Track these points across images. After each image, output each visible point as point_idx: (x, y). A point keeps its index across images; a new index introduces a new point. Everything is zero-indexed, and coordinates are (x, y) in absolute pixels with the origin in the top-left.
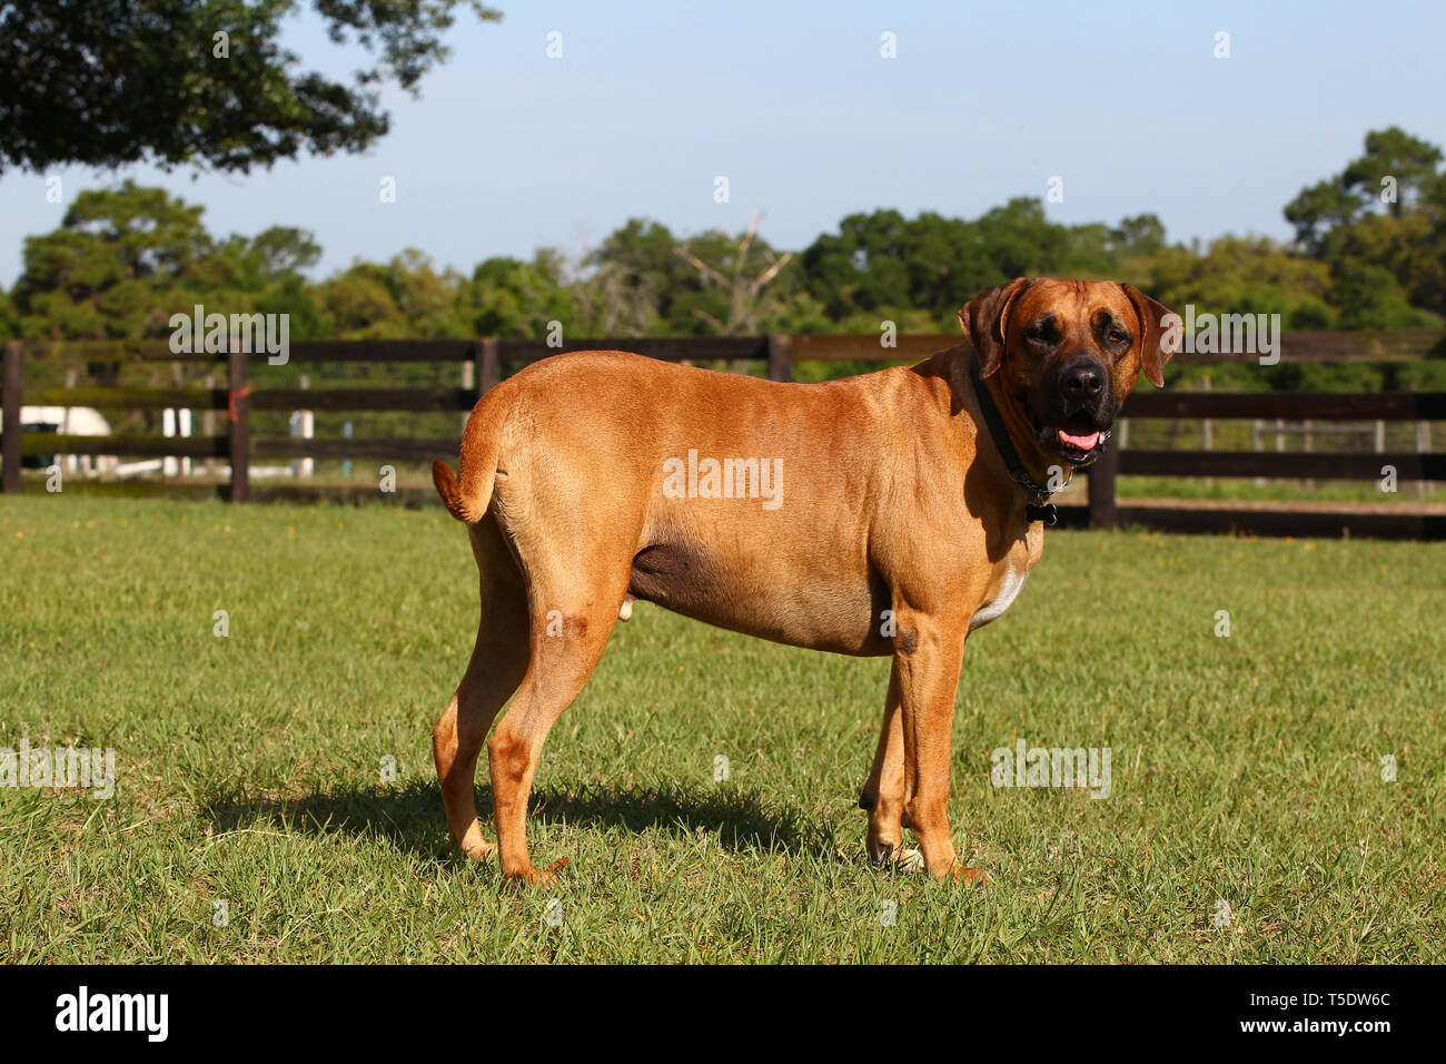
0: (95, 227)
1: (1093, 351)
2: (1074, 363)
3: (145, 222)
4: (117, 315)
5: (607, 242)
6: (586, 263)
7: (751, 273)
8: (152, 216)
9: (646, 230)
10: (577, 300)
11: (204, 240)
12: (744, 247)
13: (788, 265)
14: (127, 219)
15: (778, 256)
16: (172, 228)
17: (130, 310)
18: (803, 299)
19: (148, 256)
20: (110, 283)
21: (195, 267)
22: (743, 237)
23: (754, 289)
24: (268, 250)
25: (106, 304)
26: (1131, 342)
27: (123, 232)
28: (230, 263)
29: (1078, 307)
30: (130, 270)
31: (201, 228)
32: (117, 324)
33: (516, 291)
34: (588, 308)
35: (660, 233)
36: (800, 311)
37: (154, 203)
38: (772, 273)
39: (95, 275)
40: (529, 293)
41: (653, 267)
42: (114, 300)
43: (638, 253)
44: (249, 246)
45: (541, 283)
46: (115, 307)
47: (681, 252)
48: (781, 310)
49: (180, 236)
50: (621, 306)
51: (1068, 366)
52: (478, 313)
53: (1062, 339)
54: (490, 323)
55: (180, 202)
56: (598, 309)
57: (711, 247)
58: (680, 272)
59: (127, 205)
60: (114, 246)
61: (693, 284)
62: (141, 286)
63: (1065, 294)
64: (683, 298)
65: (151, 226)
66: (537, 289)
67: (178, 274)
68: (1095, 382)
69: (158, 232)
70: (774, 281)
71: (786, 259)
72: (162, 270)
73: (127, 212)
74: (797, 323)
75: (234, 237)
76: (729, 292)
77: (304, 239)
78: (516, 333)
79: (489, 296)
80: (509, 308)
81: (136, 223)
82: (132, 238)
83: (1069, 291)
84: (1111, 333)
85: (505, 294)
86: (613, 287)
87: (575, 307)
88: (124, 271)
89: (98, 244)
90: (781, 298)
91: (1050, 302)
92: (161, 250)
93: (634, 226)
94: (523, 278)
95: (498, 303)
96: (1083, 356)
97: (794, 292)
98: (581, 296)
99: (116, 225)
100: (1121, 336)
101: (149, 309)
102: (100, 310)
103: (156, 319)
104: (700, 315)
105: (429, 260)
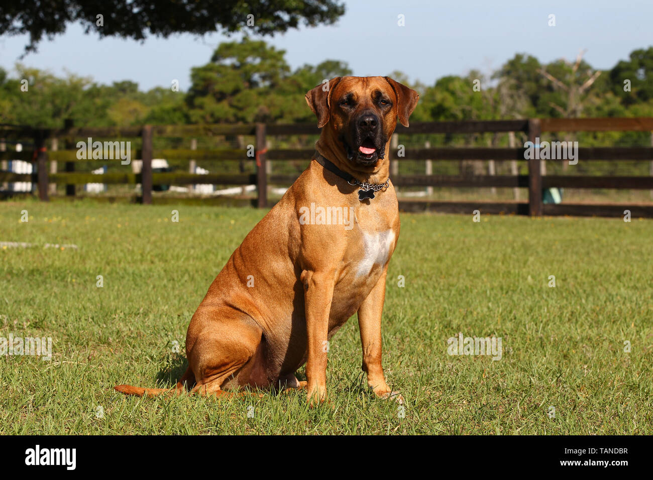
0: (228, 62)
1: (373, 109)
2: (363, 114)
3: (254, 59)
4: (241, 109)
5: (505, 66)
6: (493, 78)
7: (579, 82)
8: (259, 56)
9: (525, 60)
10: (485, 98)
11: (286, 68)
12: (575, 68)
13: (600, 77)
14: (245, 57)
15: (594, 72)
16: (269, 62)
17: (248, 106)
18: (610, 96)
19: (256, 77)
20: (236, 91)
21: (281, 83)
22: (575, 63)
23: (581, 90)
24: (324, 72)
25: (235, 103)
26: (392, 104)
27: (243, 64)
28: (300, 80)
29: (364, 89)
30: (247, 84)
31: (284, 61)
32: (240, 114)
33: (453, 93)
34: (491, 102)
35: (533, 61)
36: (608, 102)
37: (259, 49)
38: (590, 82)
39: (229, 87)
40: (459, 93)
41: (529, 79)
42: (239, 101)
43: (521, 71)
44: (314, 71)
45: (467, 89)
46: (240, 105)
47: (543, 72)
48: (598, 102)
49: (273, 66)
50: (508, 101)
51: (360, 116)
52: (432, 105)
53: (357, 104)
54: (439, 110)
55: (273, 48)
56: (496, 103)
57: (558, 69)
58: (544, 82)
59: (245, 50)
60: (238, 72)
61: (550, 88)
62: (253, 92)
63: (357, 82)
64: (545, 96)
65: (258, 61)
66: (464, 92)
67: (272, 86)
68: (373, 123)
69: (261, 64)
70: (592, 86)
71: (598, 74)
72: (263, 85)
73: (245, 54)
74: (606, 109)
75: (306, 66)
76: (567, 93)
77: (343, 66)
78: (454, 116)
79: (439, 96)
80: (450, 102)
81: (250, 60)
82: (248, 67)
83: (359, 81)
84: (382, 101)
85: (447, 95)
86: (504, 91)
87: (485, 101)
88: (243, 85)
89: (230, 71)
90: (598, 95)
91: (350, 87)
92: (263, 73)
93: (518, 57)
94: (456, 86)
95: (444, 100)
96: (367, 111)
97: (605, 92)
98: (488, 95)
99: (239, 60)
100: (387, 102)
101: (257, 105)
102: (231, 106)
103: (261, 110)
104: (552, 105)
105: (407, 78)
